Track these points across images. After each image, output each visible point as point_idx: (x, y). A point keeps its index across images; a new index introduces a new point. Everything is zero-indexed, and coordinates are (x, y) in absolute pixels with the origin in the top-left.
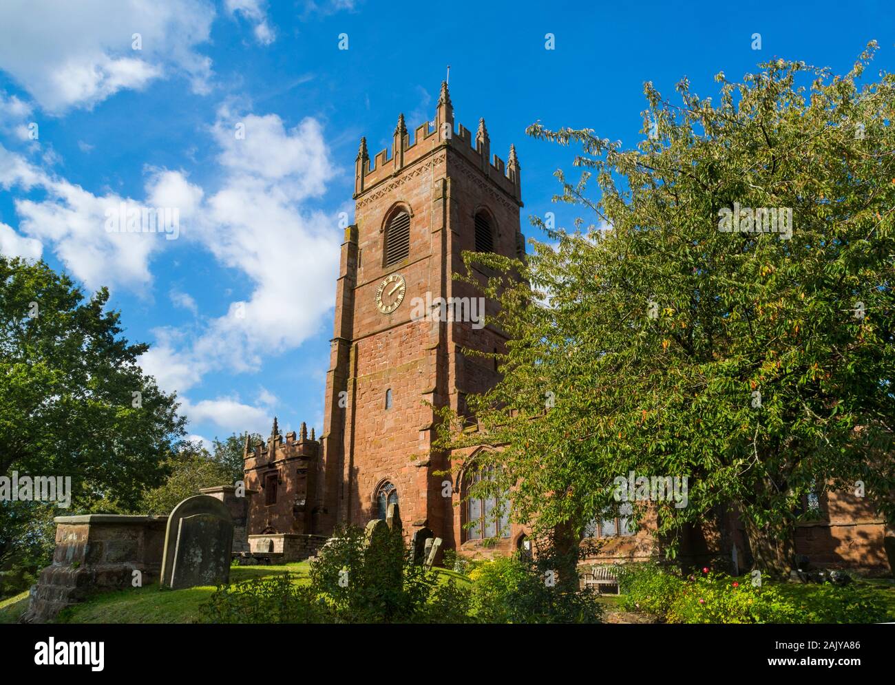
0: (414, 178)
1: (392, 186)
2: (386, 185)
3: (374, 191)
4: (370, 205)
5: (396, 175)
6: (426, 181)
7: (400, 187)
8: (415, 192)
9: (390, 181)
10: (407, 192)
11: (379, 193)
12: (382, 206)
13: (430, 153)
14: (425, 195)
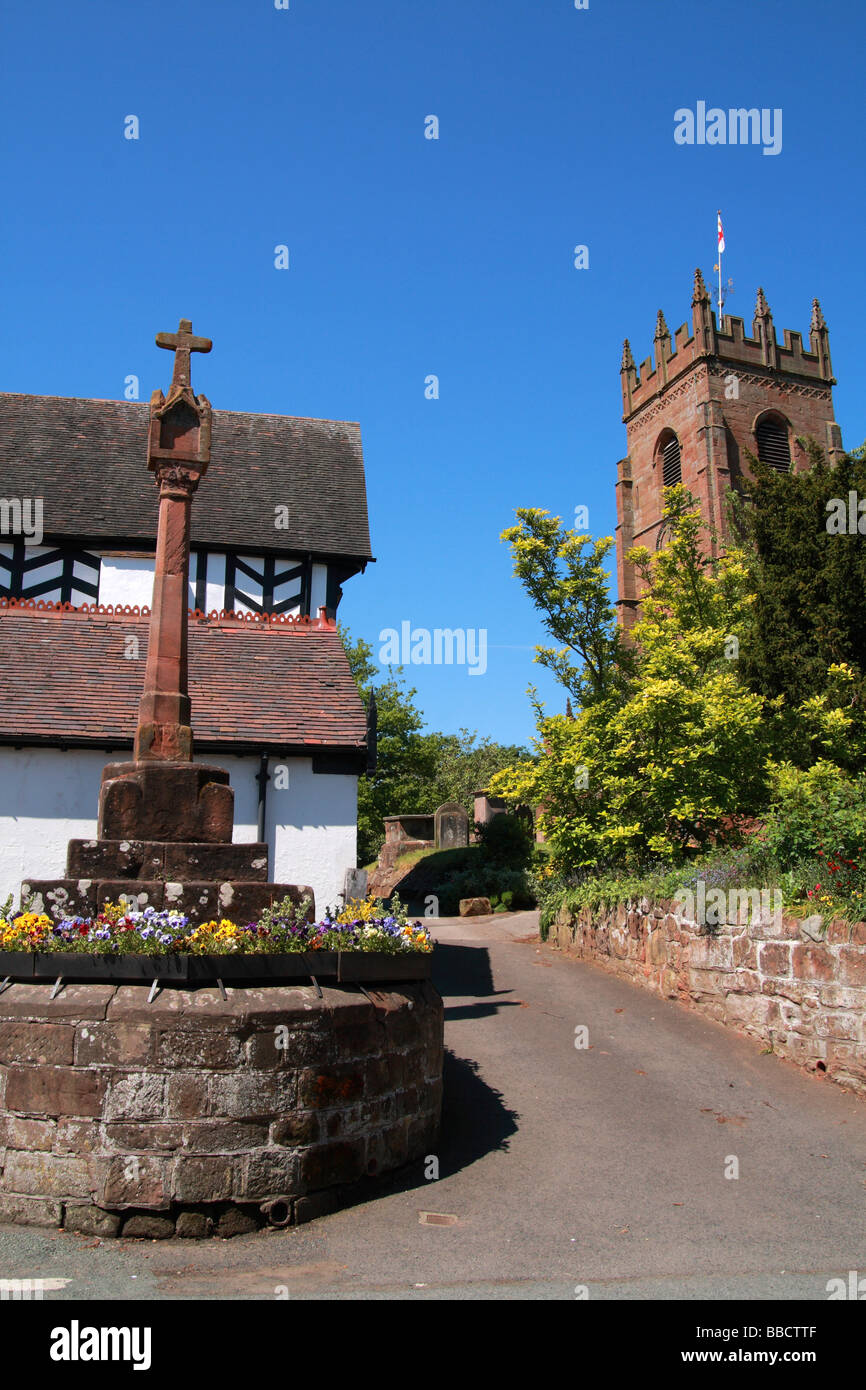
0: (678, 397)
1: (658, 406)
2: (653, 405)
3: (642, 414)
4: (641, 431)
5: (661, 394)
6: (691, 402)
7: (668, 408)
8: (681, 415)
9: (657, 401)
10: (674, 416)
11: (647, 415)
12: (650, 433)
13: (691, 366)
14: (691, 420)
